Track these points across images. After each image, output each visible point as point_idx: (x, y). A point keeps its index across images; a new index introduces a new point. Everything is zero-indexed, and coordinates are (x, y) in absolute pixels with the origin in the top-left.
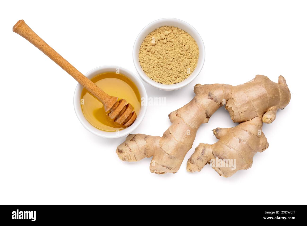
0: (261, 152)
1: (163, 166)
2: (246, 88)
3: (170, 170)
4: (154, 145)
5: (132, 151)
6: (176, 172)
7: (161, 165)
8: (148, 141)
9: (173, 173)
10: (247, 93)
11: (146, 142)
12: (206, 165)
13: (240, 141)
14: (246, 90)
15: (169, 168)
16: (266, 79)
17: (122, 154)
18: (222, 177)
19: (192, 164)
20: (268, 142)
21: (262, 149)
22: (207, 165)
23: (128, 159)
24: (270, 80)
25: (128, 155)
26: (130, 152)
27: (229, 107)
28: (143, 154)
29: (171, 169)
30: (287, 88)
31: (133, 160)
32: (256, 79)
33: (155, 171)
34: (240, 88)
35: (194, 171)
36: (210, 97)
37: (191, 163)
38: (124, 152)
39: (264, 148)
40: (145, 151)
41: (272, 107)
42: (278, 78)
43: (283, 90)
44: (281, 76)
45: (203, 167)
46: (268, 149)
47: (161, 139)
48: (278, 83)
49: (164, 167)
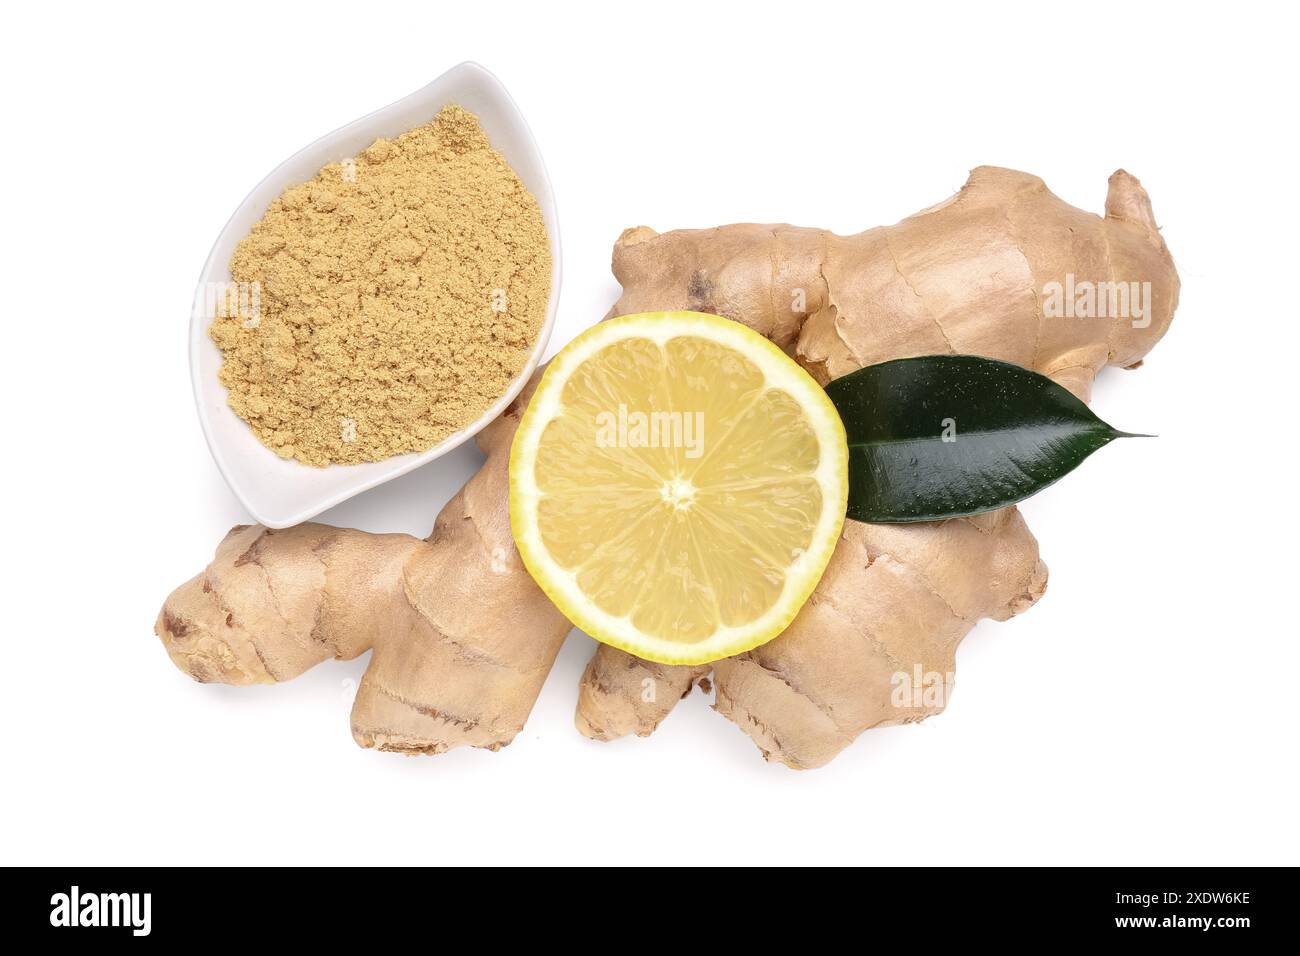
0: (1003, 619)
1: (425, 710)
2: (910, 246)
3: (466, 729)
4: (374, 587)
5: (239, 626)
6: (503, 744)
7: (413, 706)
8: (334, 562)
9: (488, 751)
10: (911, 276)
11: (326, 574)
12: (684, 696)
13: (872, 560)
14: (911, 255)
15: (458, 722)
16: (1033, 192)
17: (184, 644)
18: (778, 767)
19: (600, 695)
20: (1041, 557)
21: (1010, 604)
22: (689, 697)
23: (225, 672)
24: (1056, 198)
25: (222, 650)
26: (227, 629)
27: (813, 360)
28: (307, 643)
29: (469, 728)
30: (1156, 243)
31: (252, 676)
32: (972, 194)
33: (380, 740)
34: (875, 247)
35: (613, 732)
36: (698, 302)
37: (597, 686)
38: (197, 632)
39: (1020, 593)
40: (318, 622)
41: (1068, 355)
42: (1105, 187)
43: (1133, 256)
44: (1120, 172)
45: (665, 712)
46: (1043, 602)
47: (412, 549)
48: (1102, 214)
49: (428, 718)
